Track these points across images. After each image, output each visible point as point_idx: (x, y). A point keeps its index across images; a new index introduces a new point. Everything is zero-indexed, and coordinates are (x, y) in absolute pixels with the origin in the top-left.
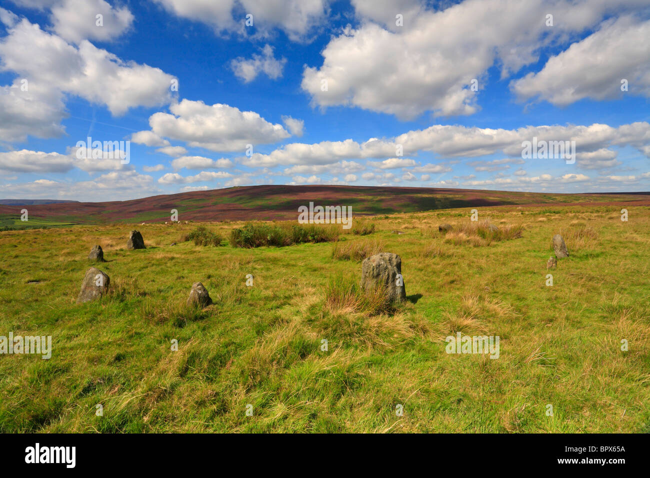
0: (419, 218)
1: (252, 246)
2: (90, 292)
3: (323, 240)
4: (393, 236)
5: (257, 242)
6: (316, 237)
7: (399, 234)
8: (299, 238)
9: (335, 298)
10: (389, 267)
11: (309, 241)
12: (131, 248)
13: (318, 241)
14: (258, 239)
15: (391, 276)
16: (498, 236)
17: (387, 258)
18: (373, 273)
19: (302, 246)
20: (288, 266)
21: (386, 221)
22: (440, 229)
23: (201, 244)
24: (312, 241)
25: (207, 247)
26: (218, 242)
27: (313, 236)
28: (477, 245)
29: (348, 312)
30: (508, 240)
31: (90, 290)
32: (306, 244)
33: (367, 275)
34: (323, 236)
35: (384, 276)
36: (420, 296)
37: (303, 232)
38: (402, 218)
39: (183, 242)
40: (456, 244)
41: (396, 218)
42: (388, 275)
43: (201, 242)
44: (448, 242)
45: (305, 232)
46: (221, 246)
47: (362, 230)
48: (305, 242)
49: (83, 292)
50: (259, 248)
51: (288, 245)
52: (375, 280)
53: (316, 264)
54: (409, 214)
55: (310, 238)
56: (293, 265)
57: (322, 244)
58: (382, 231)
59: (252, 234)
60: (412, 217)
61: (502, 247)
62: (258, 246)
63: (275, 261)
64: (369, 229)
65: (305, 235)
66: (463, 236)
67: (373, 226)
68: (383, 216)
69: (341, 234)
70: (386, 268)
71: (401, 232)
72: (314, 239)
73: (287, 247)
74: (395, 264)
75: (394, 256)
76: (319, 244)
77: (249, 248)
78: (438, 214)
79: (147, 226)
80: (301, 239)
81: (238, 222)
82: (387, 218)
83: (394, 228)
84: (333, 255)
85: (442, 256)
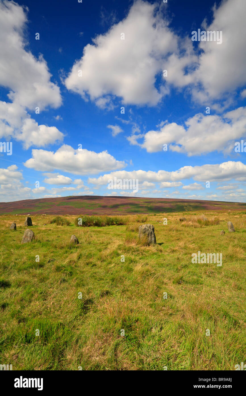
0: (172, 216)
1: (86, 226)
2: (27, 239)
3: (121, 224)
4: (157, 223)
5: (89, 224)
6: (118, 222)
7: (160, 222)
8: (109, 223)
9: (128, 241)
10: (149, 229)
11: (114, 225)
12: (26, 225)
13: (118, 225)
14: (89, 223)
15: (150, 233)
16: (207, 223)
17: (149, 226)
18: (143, 231)
19: (111, 227)
20: (106, 234)
21: (154, 217)
22: (180, 220)
23: (60, 225)
24: (116, 225)
25: (63, 226)
26: (68, 224)
27: (116, 222)
28: (196, 227)
29: (133, 245)
30: (212, 225)
31: (27, 238)
32: (113, 226)
33: (141, 232)
34: (121, 222)
35: (147, 233)
36: (163, 243)
37: (111, 220)
38: (163, 215)
39: (49, 224)
40: (186, 226)
41: (160, 215)
42: (149, 232)
43: (60, 224)
44: (183, 226)
45: (112, 220)
46: (70, 226)
47: (141, 220)
48: (112, 225)
49: (24, 239)
50: (90, 227)
51: (104, 226)
52: (144, 234)
53: (119, 233)
54: (167, 214)
55: (115, 223)
56: (108, 234)
57: (120, 226)
58: (151, 221)
59: (86, 220)
60: (169, 215)
61: (208, 228)
62: (89, 226)
63: (99, 232)
64: (145, 220)
65: (112, 221)
66: (190, 223)
67: (147, 219)
68: (153, 214)
69: (130, 222)
70: (148, 230)
71: (161, 221)
72: (117, 223)
73: (103, 227)
74: (152, 228)
75: (151, 226)
76: (119, 226)
77: (84, 227)
78: (184, 214)
79: (24, 216)
80: (110, 223)
81: (73, 216)
82: (155, 215)
83: (158, 220)
84: (127, 229)
85: (177, 230)
